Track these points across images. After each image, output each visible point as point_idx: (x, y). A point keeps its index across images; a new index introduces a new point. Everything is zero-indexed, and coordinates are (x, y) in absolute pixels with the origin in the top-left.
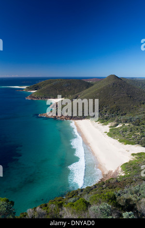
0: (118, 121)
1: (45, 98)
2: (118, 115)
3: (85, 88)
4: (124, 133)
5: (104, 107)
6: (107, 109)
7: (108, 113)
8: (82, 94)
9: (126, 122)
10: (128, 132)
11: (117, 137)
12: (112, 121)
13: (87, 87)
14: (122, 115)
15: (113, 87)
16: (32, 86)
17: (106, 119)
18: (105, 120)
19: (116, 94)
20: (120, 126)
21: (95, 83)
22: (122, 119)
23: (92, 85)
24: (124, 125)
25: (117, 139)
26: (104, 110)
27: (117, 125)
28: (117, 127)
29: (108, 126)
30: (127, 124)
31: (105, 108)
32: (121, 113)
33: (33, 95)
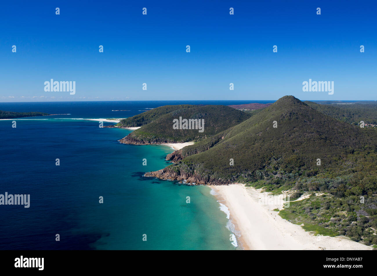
0: (300, 187)
1: (157, 141)
2: (300, 175)
3: (234, 122)
4: (314, 212)
5: (272, 159)
6: (278, 163)
7: (280, 170)
8: (229, 134)
9: (318, 190)
10: (322, 211)
11: (299, 219)
12: (289, 187)
13: (240, 120)
14: (309, 175)
15: (290, 119)
16: (132, 118)
17: (277, 184)
18: (275, 185)
19: (297, 134)
20: (305, 196)
21: (255, 113)
22: (308, 183)
23: (249, 115)
24: (314, 195)
25: (299, 224)
26: (272, 166)
27: (299, 195)
28: (300, 199)
29: (281, 196)
30: (319, 194)
31: (275, 162)
32: (308, 172)
33: (134, 136)
